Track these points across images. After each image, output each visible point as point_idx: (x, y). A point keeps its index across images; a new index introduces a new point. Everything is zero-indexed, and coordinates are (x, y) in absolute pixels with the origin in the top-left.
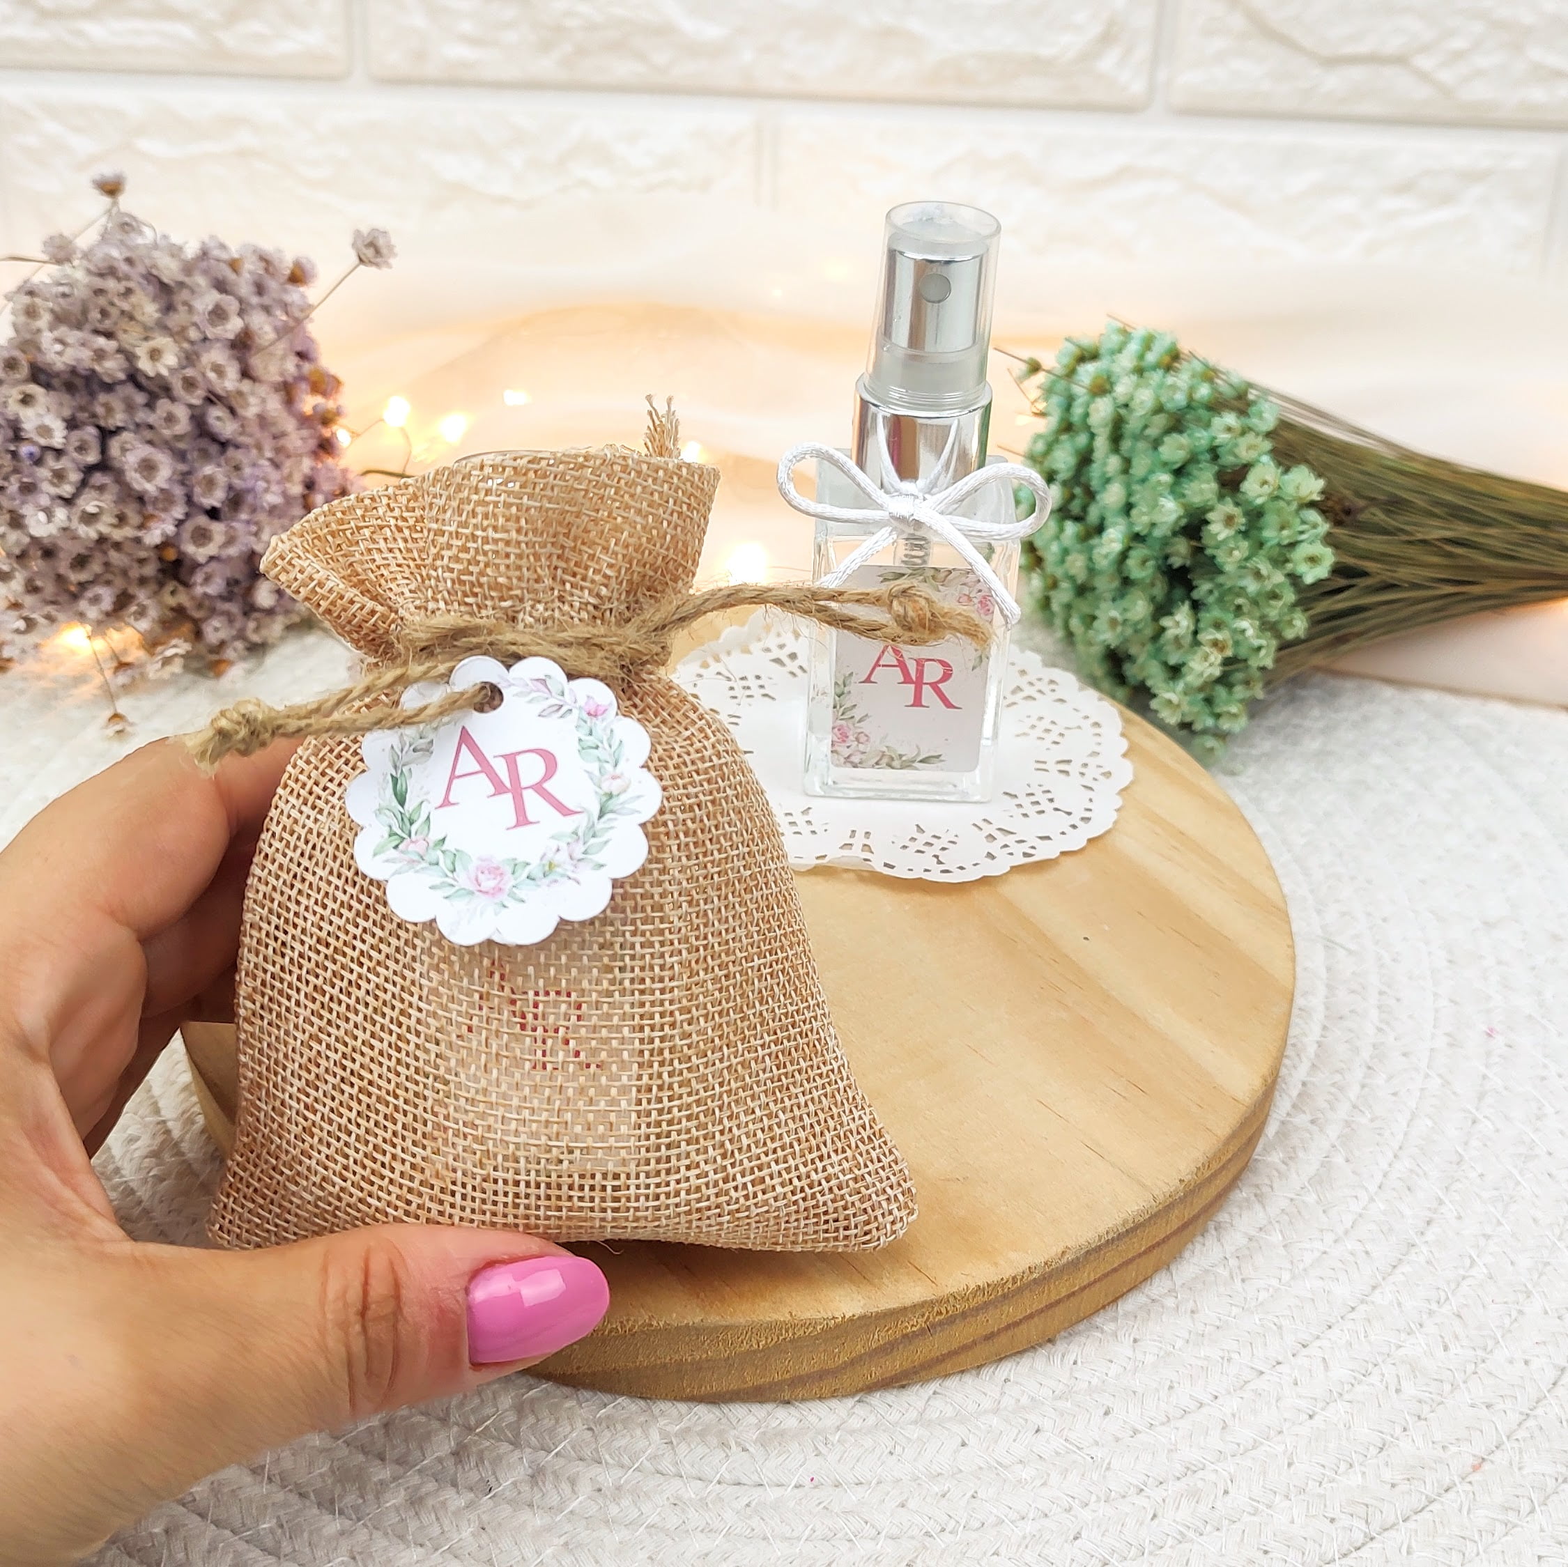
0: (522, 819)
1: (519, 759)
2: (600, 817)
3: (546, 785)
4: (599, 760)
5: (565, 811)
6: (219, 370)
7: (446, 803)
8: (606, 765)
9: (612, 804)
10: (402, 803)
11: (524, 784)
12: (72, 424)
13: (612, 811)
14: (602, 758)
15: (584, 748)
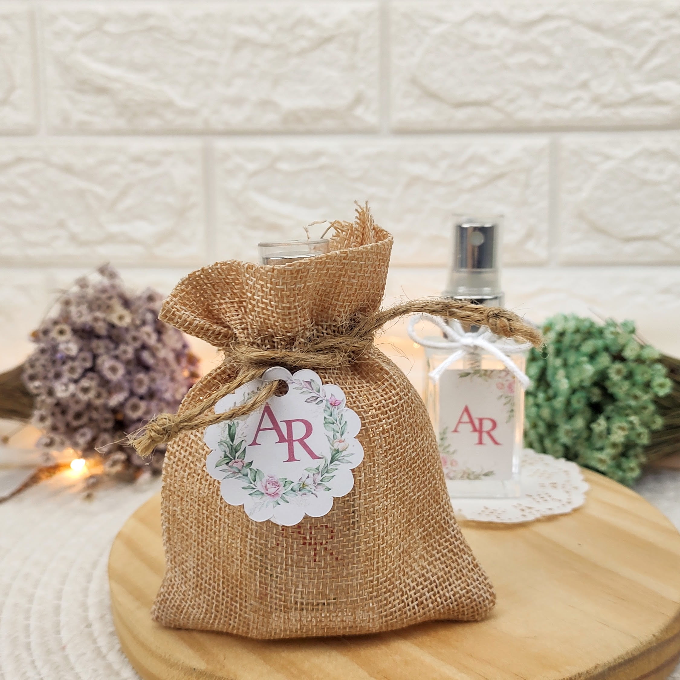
0: (292, 458)
1: (293, 423)
2: (331, 463)
3: (305, 440)
4: (334, 430)
5: (314, 456)
6: (149, 335)
7: (254, 443)
8: (337, 434)
9: (338, 456)
10: (232, 441)
11: (294, 439)
12: (81, 350)
13: (337, 460)
14: (335, 429)
15: (327, 423)
